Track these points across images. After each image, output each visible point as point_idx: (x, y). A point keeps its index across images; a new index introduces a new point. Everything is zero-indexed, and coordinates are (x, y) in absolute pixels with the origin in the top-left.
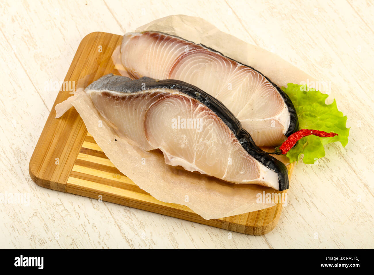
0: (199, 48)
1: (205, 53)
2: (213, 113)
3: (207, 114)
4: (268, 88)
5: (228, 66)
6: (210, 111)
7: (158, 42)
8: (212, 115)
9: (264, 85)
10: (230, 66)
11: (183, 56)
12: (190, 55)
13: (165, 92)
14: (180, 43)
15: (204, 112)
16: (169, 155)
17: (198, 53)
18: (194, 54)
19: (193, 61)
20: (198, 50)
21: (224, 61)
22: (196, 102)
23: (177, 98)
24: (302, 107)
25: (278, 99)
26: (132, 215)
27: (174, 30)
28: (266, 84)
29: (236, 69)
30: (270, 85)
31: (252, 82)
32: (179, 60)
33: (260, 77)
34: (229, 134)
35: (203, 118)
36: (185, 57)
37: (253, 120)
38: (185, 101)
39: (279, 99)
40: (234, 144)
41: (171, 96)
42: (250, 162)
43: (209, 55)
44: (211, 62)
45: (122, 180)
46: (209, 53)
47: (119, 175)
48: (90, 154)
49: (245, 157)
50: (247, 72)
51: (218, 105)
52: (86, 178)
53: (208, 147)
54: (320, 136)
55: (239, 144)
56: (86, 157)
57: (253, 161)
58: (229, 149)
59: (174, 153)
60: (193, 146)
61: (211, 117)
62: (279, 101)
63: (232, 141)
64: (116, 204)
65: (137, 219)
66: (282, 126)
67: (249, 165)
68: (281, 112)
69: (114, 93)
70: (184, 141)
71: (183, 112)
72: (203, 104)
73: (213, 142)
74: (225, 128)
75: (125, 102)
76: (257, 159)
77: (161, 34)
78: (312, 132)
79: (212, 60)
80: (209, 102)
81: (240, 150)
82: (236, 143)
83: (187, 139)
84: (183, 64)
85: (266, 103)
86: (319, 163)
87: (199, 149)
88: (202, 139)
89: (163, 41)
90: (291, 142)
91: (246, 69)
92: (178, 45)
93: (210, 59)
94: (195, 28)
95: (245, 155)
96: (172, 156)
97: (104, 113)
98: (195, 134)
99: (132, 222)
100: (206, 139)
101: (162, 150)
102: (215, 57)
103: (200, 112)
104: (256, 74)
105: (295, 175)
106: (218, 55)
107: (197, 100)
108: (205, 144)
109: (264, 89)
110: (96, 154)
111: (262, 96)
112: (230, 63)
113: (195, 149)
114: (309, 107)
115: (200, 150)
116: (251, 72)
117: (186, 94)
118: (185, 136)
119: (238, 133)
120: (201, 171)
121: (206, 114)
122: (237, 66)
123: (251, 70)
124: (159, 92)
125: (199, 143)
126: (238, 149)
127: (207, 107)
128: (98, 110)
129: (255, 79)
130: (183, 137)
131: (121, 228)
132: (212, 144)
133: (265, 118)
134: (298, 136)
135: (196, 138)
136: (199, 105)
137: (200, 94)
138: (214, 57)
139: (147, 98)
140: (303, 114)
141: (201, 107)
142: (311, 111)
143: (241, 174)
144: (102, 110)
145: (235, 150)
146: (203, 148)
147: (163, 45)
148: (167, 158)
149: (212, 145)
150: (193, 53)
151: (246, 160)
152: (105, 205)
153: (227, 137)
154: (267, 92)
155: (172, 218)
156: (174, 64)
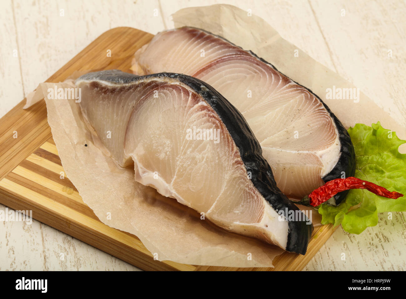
0: (245, 54)
1: (251, 61)
2: (216, 116)
3: (207, 115)
4: (321, 116)
5: (276, 82)
6: (213, 112)
7: (193, 40)
8: (213, 119)
9: (317, 111)
10: (279, 81)
11: (219, 61)
12: (229, 60)
13: (163, 82)
14: (222, 45)
15: (204, 112)
16: (141, 168)
17: (241, 59)
18: (235, 61)
19: (231, 69)
20: (242, 55)
21: (272, 74)
22: (197, 98)
23: (173, 88)
24: (368, 158)
25: (329, 131)
26: (71, 248)
27: (222, 31)
28: (321, 111)
29: (285, 86)
30: (325, 114)
31: (301, 105)
32: (212, 64)
33: (315, 101)
34: (232, 150)
35: (201, 119)
36: (222, 62)
37: (282, 150)
38: (182, 94)
39: (331, 131)
40: (236, 166)
41: (167, 86)
42: (253, 197)
43: (255, 65)
44: (255, 74)
45: (73, 196)
46: (256, 62)
47: (72, 190)
48: (46, 158)
49: (247, 189)
50: (299, 93)
51: (231, 110)
52: (26, 184)
53: (196, 164)
54: (377, 193)
55: (244, 168)
56: (40, 159)
57: (257, 196)
58: (227, 173)
59: (149, 166)
60: (177, 158)
61: (212, 120)
62: (330, 134)
63: (234, 162)
64: (56, 229)
65: (76, 254)
66: (321, 164)
67: (250, 202)
68: (328, 148)
69: (104, 83)
70: (166, 149)
71: (174, 108)
72: (207, 102)
73: (205, 158)
74: (228, 141)
75: (113, 95)
76: (265, 196)
77: (201, 31)
78: (364, 183)
79: (257, 71)
80: (216, 101)
81: (242, 178)
82: (238, 166)
83: (171, 146)
84: (215, 70)
85: (311, 134)
86: (373, 240)
87: (183, 164)
88: (190, 149)
89: (201, 39)
90: (329, 189)
91: (300, 88)
92: (219, 46)
93: (255, 69)
94: (252, 33)
95: (248, 186)
96: (145, 169)
97: (87, 112)
98: (183, 142)
99: (67, 256)
100: (196, 150)
101: (134, 158)
102: (262, 68)
103: (198, 110)
104: (312, 98)
105: (329, 249)
106: (268, 67)
107: (200, 95)
108: (194, 158)
109: (315, 116)
110: (55, 159)
111: (308, 125)
112: (281, 78)
113: (178, 163)
114: (377, 157)
115: (184, 166)
116: (305, 93)
117: (188, 85)
118: (168, 142)
119: (246, 154)
120: (179, 196)
121: (205, 116)
122: (288, 84)
123: (306, 91)
124: (156, 82)
125: (186, 155)
126: (239, 175)
127: (211, 106)
128: (81, 108)
129: (308, 102)
130: (165, 143)
131: (47, 260)
132: (203, 160)
133: (300, 150)
134: (341, 183)
135: (184, 147)
136: (200, 102)
137: (208, 90)
138: (260, 68)
139: (139, 89)
140: (367, 167)
141: (202, 105)
142: (378, 163)
143: (235, 214)
144: (86, 108)
145: (234, 176)
146: (189, 163)
147: (199, 43)
148: (138, 171)
149: (202, 162)
150: (234, 59)
151: (248, 194)
152: (41, 227)
153: (227, 154)
154: (317, 121)
155: (124, 263)
156: (204, 67)
